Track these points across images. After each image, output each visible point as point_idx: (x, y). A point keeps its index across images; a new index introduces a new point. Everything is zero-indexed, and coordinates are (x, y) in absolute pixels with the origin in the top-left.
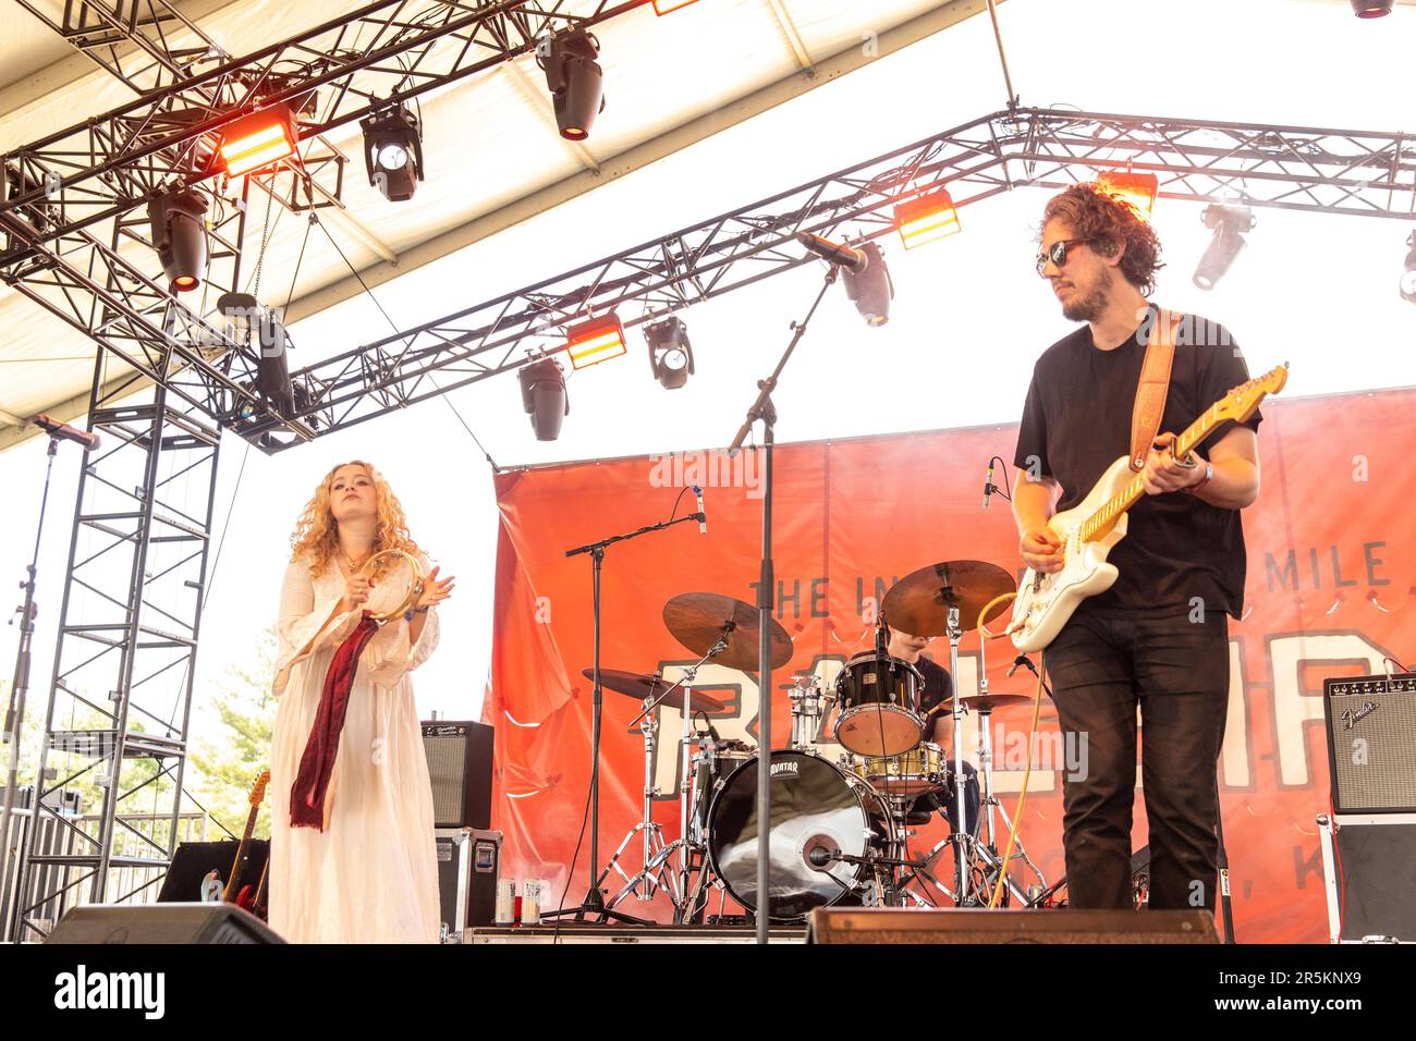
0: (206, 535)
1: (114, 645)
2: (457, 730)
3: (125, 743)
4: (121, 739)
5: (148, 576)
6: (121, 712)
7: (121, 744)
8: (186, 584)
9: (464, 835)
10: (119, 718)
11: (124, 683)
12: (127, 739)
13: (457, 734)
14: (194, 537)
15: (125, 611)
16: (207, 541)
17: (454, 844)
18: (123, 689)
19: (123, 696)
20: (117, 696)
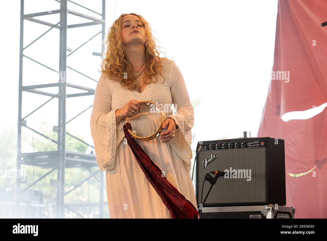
0: (103, 21)
1: (53, 96)
2: (260, 143)
3: (66, 158)
4: (63, 156)
5: (69, 51)
6: (61, 139)
7: (63, 159)
8: (94, 54)
9: (269, 209)
10: (61, 142)
11: (62, 121)
12: (67, 156)
13: (260, 146)
14: (95, 22)
15: (58, 75)
16: (104, 25)
17: (262, 215)
18: (61, 124)
19: (62, 129)
20: (58, 129)
